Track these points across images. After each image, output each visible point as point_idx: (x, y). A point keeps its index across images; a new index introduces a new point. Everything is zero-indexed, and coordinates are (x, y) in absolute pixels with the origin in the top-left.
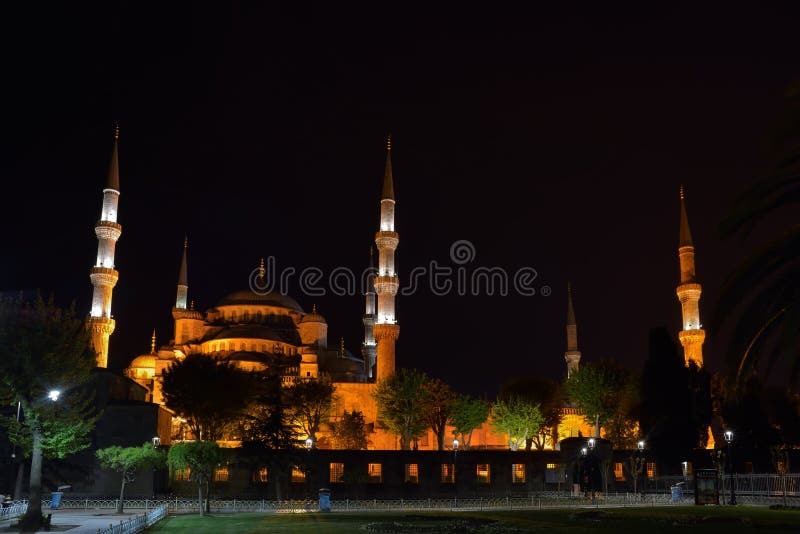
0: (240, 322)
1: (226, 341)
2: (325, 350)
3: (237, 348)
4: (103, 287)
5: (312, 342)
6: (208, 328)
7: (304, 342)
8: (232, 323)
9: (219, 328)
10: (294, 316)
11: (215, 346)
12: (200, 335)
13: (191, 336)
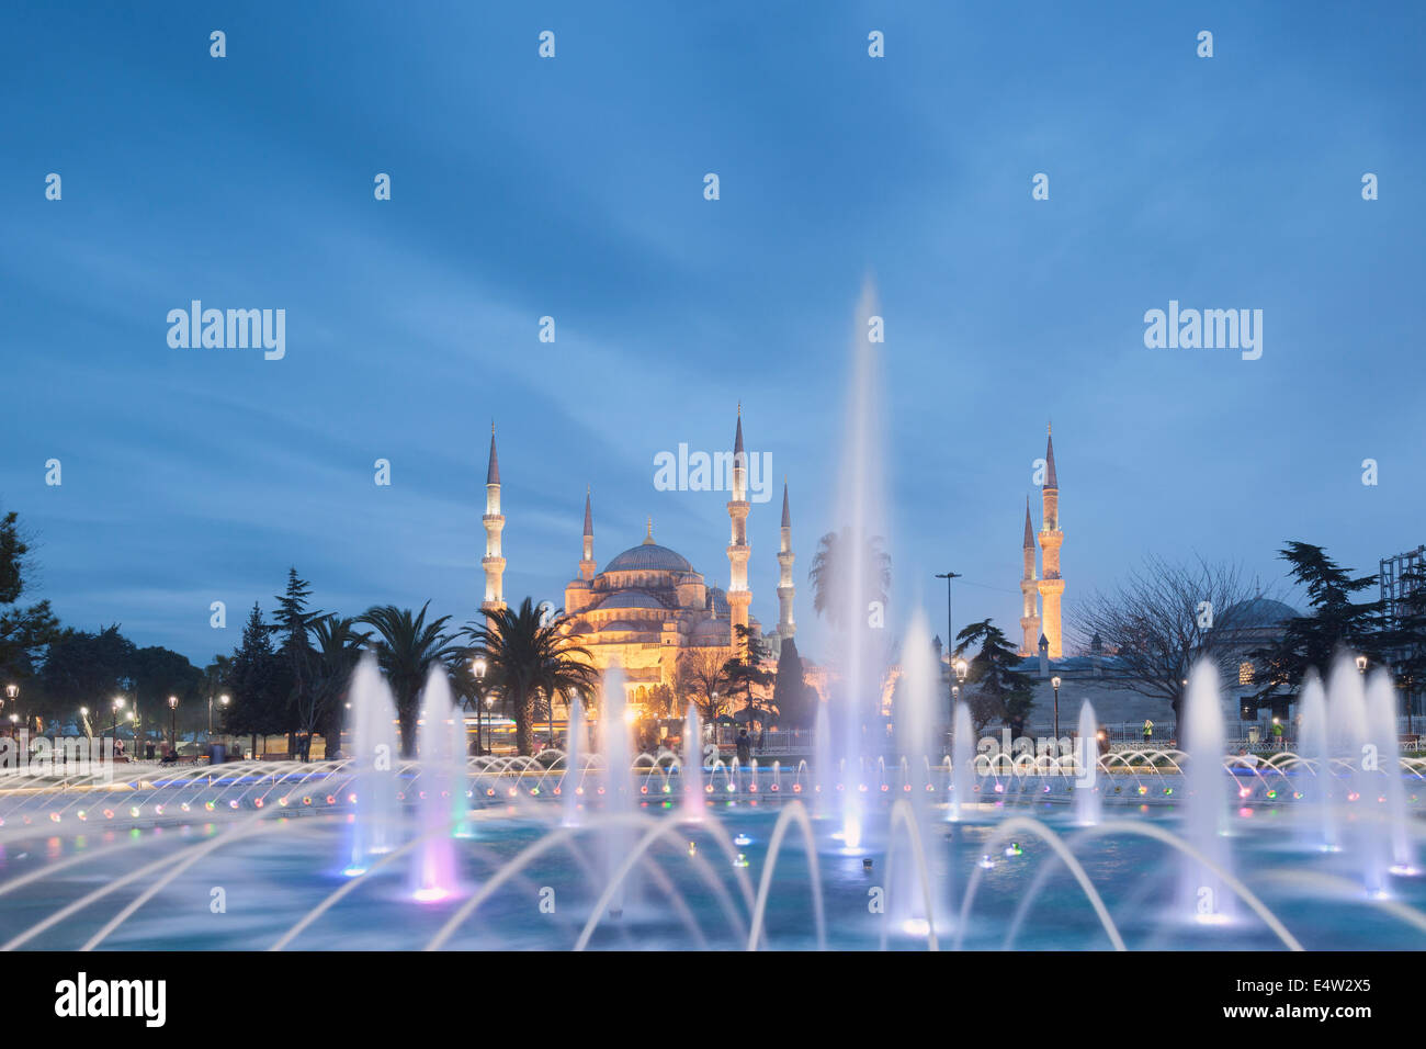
0: (623, 588)
1: (604, 612)
2: (702, 611)
3: (614, 618)
4: (493, 574)
5: (687, 604)
6: (593, 595)
7: (681, 604)
8: (617, 589)
9: (604, 595)
10: (673, 578)
11: (595, 616)
12: (587, 603)
13: (579, 605)
